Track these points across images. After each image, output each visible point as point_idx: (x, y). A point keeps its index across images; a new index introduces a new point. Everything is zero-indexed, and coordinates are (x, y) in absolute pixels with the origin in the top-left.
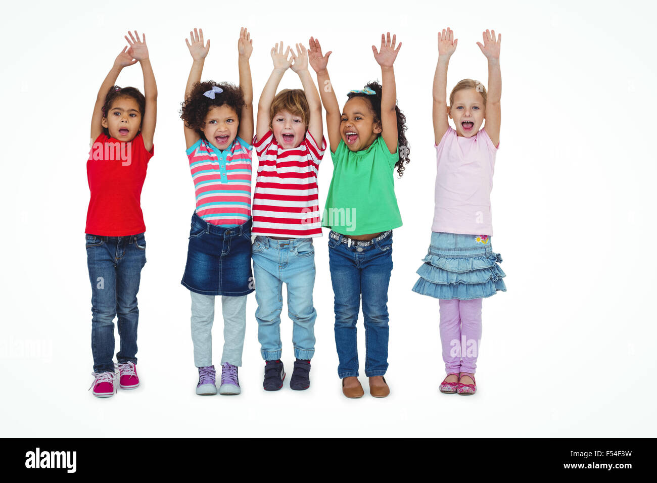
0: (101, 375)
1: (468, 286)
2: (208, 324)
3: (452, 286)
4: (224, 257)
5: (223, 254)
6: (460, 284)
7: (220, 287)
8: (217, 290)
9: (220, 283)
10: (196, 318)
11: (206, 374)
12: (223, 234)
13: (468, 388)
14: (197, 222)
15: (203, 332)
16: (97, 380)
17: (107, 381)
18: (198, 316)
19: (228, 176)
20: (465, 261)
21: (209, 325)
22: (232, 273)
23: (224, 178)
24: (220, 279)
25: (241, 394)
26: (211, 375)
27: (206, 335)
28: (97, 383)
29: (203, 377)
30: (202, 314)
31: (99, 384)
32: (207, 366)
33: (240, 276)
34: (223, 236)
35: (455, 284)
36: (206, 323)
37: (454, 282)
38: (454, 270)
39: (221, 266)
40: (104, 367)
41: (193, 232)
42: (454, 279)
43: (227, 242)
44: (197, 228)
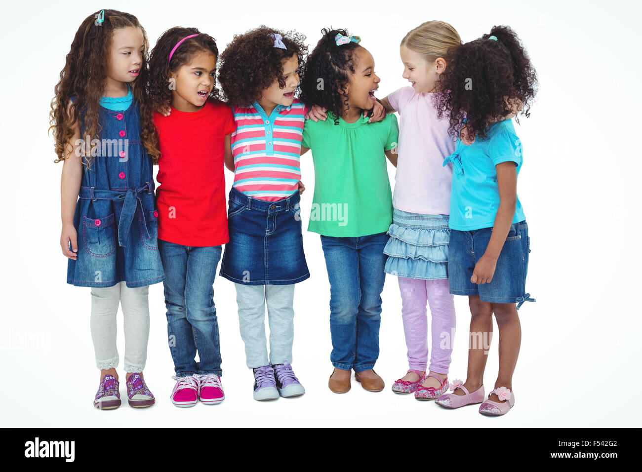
0: (182, 379)
1: (429, 264)
2: (259, 317)
3: (410, 261)
4: (269, 237)
5: (268, 233)
6: (419, 259)
7: (267, 274)
8: (263, 278)
9: (267, 270)
10: (244, 310)
11: (263, 374)
12: (267, 209)
13: (425, 391)
14: (236, 198)
15: (254, 326)
16: (179, 385)
17: (190, 387)
18: (245, 308)
19: (274, 145)
20: (427, 232)
21: (260, 319)
22: (280, 258)
23: (269, 148)
24: (266, 264)
25: (305, 395)
26: (269, 376)
27: (258, 330)
28: (178, 389)
29: (260, 378)
30: (251, 306)
31: (179, 391)
32: (263, 365)
33: (289, 261)
34: (267, 212)
35: (413, 259)
36: (256, 316)
37: (412, 256)
38: (414, 242)
39: (266, 249)
40: (186, 369)
41: (231, 210)
42: (412, 252)
43: (271, 219)
44: (237, 204)
